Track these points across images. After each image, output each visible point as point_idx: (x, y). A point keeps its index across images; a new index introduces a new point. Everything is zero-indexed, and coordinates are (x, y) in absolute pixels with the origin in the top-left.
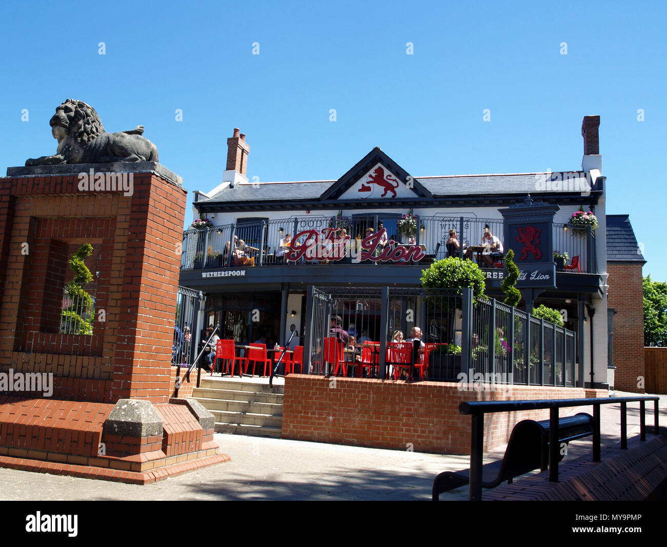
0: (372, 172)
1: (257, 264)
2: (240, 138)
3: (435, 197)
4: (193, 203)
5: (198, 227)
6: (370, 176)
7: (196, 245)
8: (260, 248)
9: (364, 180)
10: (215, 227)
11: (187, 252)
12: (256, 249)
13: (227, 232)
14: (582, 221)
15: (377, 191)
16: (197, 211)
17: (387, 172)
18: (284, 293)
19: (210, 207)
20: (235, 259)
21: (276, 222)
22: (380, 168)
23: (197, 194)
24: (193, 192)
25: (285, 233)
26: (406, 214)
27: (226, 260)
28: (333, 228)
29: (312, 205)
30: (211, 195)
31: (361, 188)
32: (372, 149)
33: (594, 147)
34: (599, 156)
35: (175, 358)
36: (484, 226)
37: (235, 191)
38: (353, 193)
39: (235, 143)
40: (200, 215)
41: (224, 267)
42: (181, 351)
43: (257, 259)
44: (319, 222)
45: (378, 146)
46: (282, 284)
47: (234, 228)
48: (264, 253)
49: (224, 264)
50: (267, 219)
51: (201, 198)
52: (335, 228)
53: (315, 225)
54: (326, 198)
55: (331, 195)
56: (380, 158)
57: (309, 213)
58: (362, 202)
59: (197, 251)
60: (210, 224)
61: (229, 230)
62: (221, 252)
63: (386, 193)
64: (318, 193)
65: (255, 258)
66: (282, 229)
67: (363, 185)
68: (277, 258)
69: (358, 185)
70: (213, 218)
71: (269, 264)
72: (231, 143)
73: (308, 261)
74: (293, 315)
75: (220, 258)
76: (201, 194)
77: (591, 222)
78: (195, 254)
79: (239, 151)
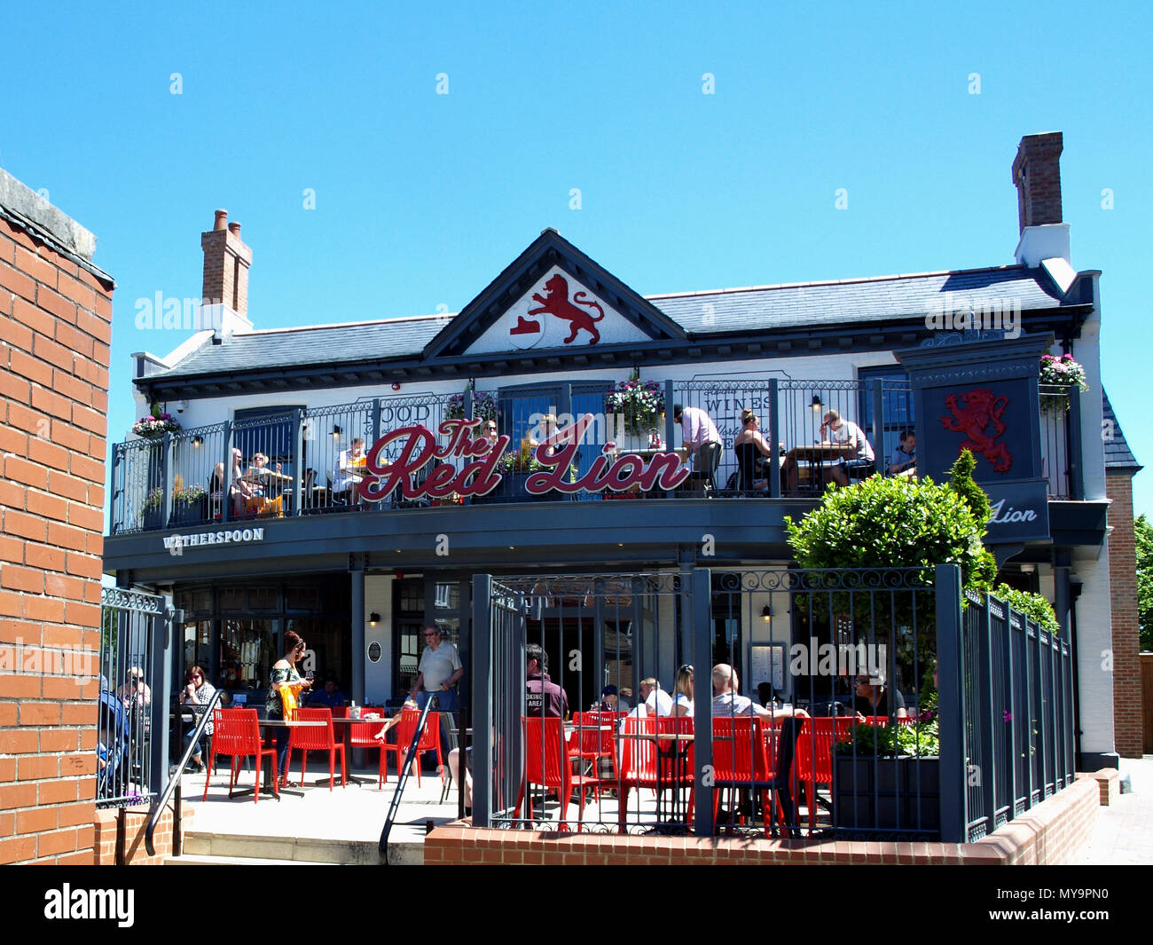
0: (540, 287)
1: (290, 511)
2: (229, 233)
3: (693, 337)
4: (134, 381)
5: (148, 433)
6: (537, 297)
7: (146, 473)
8: (295, 475)
9: (523, 307)
10: (187, 431)
11: (127, 491)
12: (285, 477)
13: (216, 442)
14: (1051, 378)
15: (554, 330)
16: (143, 398)
17: (574, 286)
18: (355, 576)
19: (173, 388)
20: (238, 503)
21: (322, 413)
22: (557, 277)
23: (141, 361)
24: (132, 356)
25: (346, 438)
26: (626, 380)
27: (217, 507)
28: (466, 420)
29: (406, 370)
30: (172, 362)
31: (516, 325)
32: (540, 235)
33: (1050, 207)
34: (1063, 227)
35: (111, 781)
36: (809, 401)
37: (225, 349)
38: (499, 337)
39: (218, 244)
40: (151, 408)
41: (211, 521)
42: (126, 759)
43: (290, 500)
44: (422, 410)
45: (554, 227)
46: (352, 555)
47: (230, 430)
48: (303, 486)
49: (211, 516)
50: (303, 407)
51: (150, 369)
52: (470, 419)
53: (414, 416)
54: (436, 354)
55: (449, 346)
56: (559, 255)
57: (399, 388)
58: (522, 356)
59: (149, 489)
60: (174, 427)
61: (220, 437)
62: (204, 488)
63: (574, 334)
64: (415, 342)
65: (285, 498)
66: (337, 430)
67: (521, 319)
68: (336, 495)
69: (510, 319)
70: (180, 411)
71: (315, 512)
72: (208, 243)
73: (410, 499)
74: (373, 623)
75: (202, 501)
76: (150, 360)
77: (1071, 380)
78: (145, 496)
79: (229, 262)
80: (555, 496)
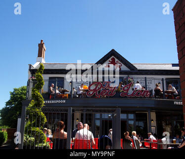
0: (110, 59)
6: (109, 61)
9: (107, 63)
17: (116, 60)
22: (113, 58)
23: (30, 66)
30: (35, 67)
72: (40, 46)
79: (43, 50)
80: (126, 97)
